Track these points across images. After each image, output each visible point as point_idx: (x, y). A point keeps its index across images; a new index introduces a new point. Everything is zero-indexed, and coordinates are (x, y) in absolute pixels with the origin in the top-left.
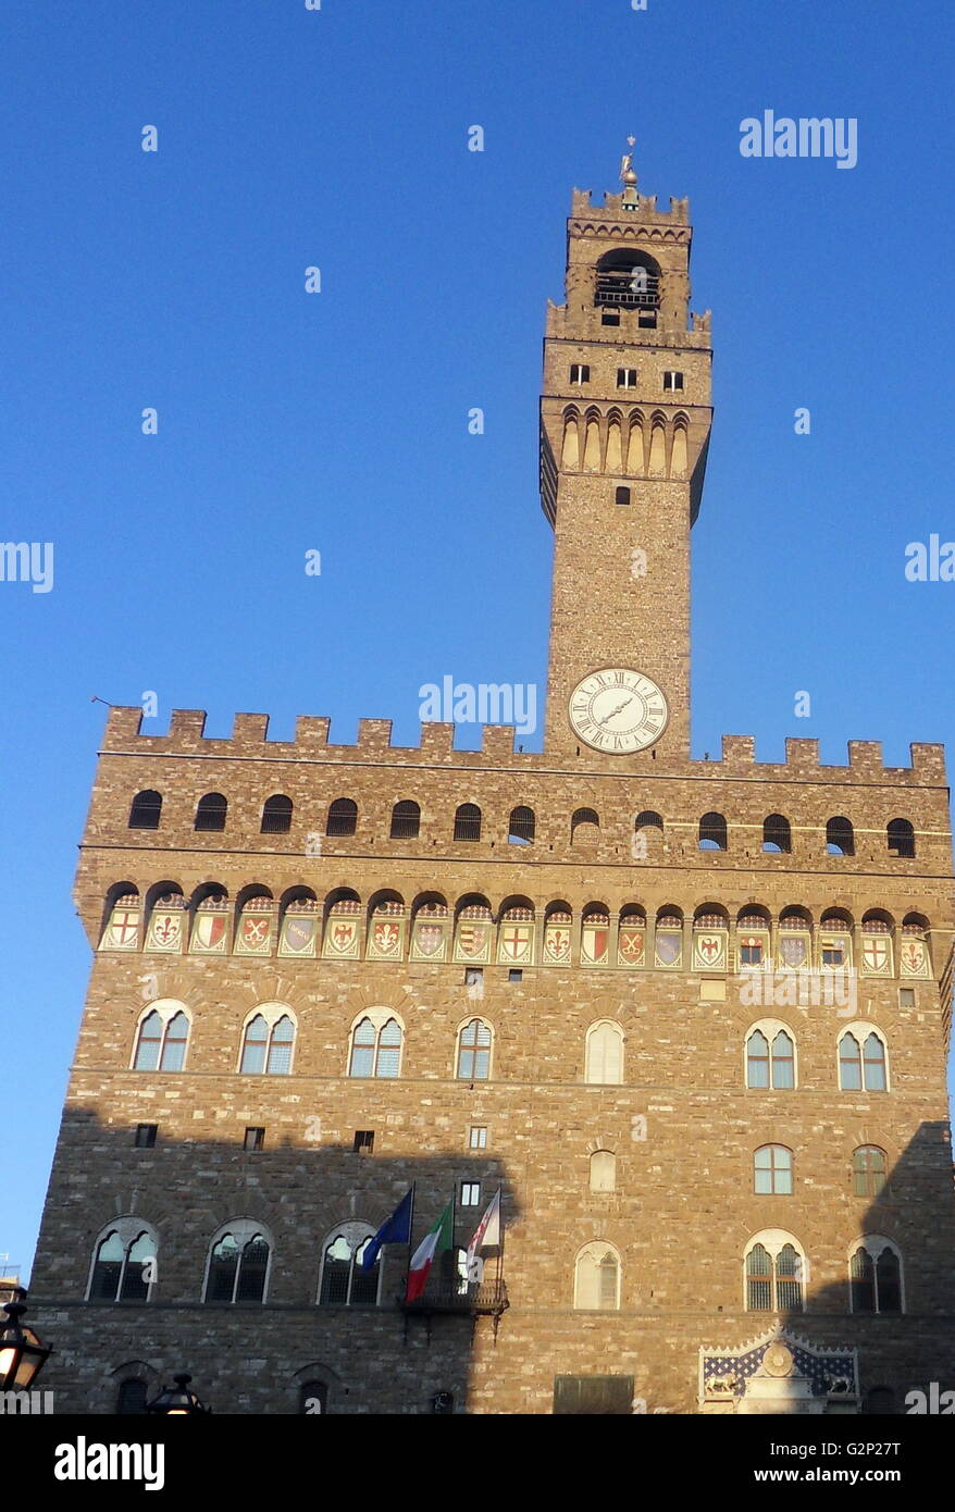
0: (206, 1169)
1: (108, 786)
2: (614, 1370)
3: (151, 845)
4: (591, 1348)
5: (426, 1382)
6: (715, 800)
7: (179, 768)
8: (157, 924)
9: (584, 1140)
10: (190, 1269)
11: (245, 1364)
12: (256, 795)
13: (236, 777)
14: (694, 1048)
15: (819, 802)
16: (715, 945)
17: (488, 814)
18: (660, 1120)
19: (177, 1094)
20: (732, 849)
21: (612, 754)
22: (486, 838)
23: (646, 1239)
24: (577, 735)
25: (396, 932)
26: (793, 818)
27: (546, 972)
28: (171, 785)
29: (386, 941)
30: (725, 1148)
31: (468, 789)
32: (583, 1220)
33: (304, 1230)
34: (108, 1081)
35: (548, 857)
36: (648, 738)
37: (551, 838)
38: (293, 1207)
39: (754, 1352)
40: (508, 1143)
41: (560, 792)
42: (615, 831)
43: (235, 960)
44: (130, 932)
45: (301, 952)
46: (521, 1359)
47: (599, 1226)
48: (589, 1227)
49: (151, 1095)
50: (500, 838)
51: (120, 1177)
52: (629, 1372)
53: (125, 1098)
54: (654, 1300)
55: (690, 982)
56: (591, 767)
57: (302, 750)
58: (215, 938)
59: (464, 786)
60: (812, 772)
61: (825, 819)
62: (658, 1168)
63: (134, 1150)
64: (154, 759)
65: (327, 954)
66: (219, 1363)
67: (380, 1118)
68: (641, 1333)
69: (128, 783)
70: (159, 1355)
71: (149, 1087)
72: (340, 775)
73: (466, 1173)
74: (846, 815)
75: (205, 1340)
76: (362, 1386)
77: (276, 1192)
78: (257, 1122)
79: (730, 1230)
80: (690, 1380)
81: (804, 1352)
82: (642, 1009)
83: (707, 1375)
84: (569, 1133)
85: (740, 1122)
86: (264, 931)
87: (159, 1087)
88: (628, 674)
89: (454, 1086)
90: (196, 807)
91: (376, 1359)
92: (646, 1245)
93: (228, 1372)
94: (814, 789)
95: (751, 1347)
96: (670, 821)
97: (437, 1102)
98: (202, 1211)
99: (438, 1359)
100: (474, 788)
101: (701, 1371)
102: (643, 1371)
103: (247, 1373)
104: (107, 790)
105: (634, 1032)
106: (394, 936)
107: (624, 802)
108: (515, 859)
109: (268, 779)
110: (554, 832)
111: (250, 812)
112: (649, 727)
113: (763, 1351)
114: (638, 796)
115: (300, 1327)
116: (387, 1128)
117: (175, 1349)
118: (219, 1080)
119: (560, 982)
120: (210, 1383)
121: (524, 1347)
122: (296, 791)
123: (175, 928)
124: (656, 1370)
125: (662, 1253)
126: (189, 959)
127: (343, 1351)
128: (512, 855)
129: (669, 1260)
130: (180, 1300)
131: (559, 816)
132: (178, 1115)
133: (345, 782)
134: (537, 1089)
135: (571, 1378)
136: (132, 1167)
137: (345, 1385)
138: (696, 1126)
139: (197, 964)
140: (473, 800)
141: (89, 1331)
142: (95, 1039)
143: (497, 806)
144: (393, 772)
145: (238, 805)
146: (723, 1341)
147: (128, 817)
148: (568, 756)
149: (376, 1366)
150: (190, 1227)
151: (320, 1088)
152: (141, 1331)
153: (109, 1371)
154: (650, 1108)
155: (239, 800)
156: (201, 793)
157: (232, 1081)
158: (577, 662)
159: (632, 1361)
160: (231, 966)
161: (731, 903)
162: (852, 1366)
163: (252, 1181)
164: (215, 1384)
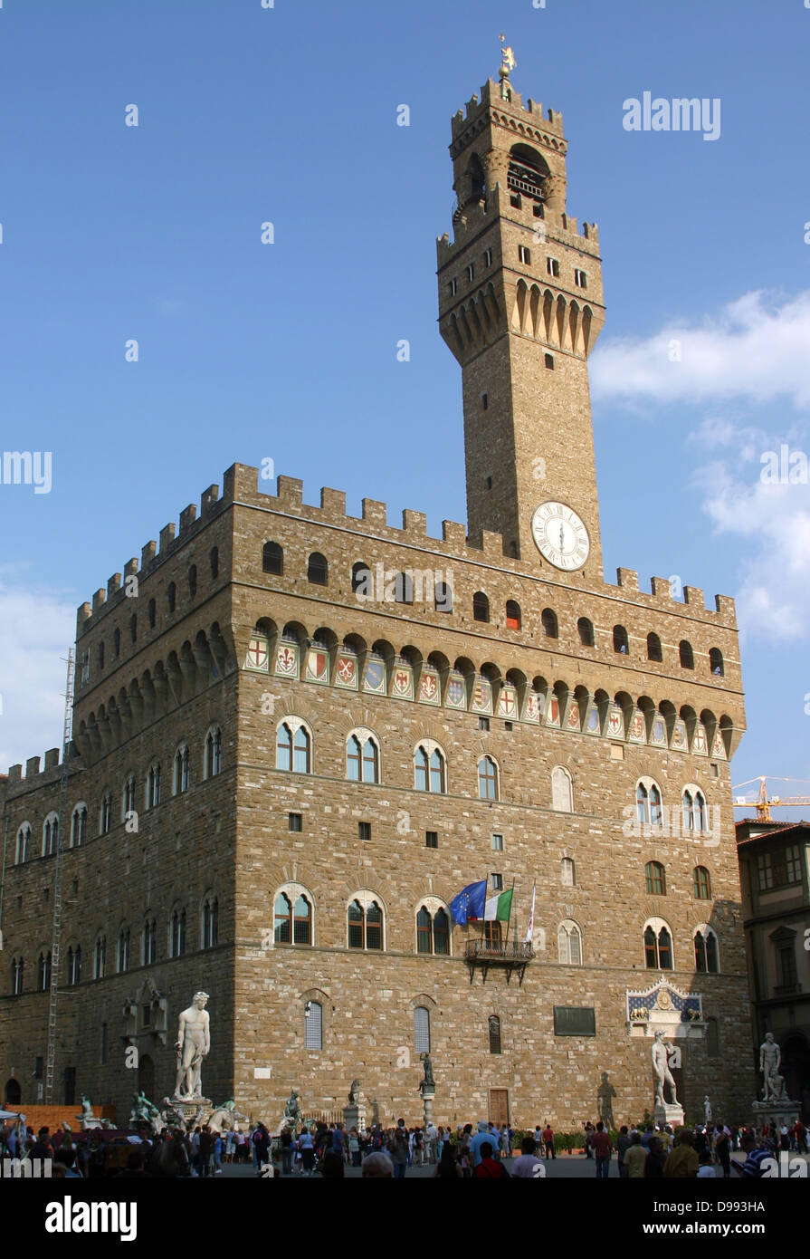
0: (338, 851)
1: (244, 533)
2: (584, 1003)
3: (281, 590)
4: (571, 989)
5: (485, 1009)
6: (620, 616)
7: (292, 526)
8: (280, 654)
9: (557, 850)
10: (339, 924)
11: (380, 993)
12: (346, 559)
13: (330, 543)
14: (610, 792)
15: (673, 628)
16: (617, 721)
17: (493, 603)
18: (597, 840)
19: (311, 792)
20: (632, 654)
21: (561, 570)
22: (494, 621)
23: (595, 920)
24: (539, 551)
25: (435, 683)
26: (663, 637)
27: (526, 727)
28: (287, 540)
29: (429, 689)
30: (630, 862)
31: (479, 581)
32: (561, 904)
33: (404, 901)
34: (264, 777)
35: (532, 644)
36: (580, 562)
37: (531, 627)
38: (394, 883)
39: (651, 994)
40: (515, 848)
41: (533, 593)
42: (567, 630)
43: (334, 690)
44: (262, 657)
45: (376, 690)
46: (535, 995)
47: (570, 910)
48: (564, 910)
49: (294, 791)
50: (502, 622)
51: (284, 852)
52: (591, 1005)
53: (279, 792)
54: (601, 959)
55: (606, 745)
56: (549, 577)
57: (372, 528)
58: (320, 671)
59: (476, 578)
60: (670, 605)
61: (678, 641)
62: (597, 873)
63: (290, 832)
64: (273, 516)
65: (394, 694)
66: (365, 992)
67: (440, 823)
68: (596, 980)
69: (258, 533)
70: (327, 985)
71: (292, 785)
72: (399, 554)
73: (494, 868)
74: (688, 640)
75: (354, 975)
76: (450, 1010)
77: (383, 872)
78: (365, 819)
79: (636, 916)
80: (621, 1010)
81: (676, 995)
82: (581, 761)
83: (630, 1008)
84: (548, 844)
85: (637, 845)
86: (351, 669)
87: (299, 786)
88: (565, 508)
89: (480, 804)
90: (307, 562)
91: (456, 993)
92: (594, 923)
93: (371, 998)
94: (671, 617)
95: (652, 990)
96: (597, 627)
97: (472, 815)
98: (340, 882)
99: (490, 993)
100: (483, 580)
101: (628, 1005)
102: (598, 1005)
103: (382, 999)
104: (243, 536)
105: (578, 777)
106: (433, 686)
107: (570, 608)
108: (512, 641)
109: (352, 548)
110: (533, 623)
111: (344, 572)
112: (579, 552)
113: (657, 994)
114: (578, 605)
115: (410, 969)
116: (445, 832)
117: (337, 981)
118: (337, 784)
119: (535, 735)
120: (361, 1005)
121: (535, 987)
122: (372, 562)
123: (291, 658)
124: (604, 1005)
125: (602, 929)
126: (305, 686)
127: (436, 986)
128: (510, 637)
129: (607, 934)
130: (335, 946)
131: (533, 612)
132: (314, 809)
133: (402, 560)
134: (528, 811)
135: (563, 1008)
136: (290, 845)
137: (440, 1010)
138: (614, 846)
139: (311, 690)
140: (483, 590)
141: (280, 965)
142: (251, 742)
143: (498, 597)
144: (432, 557)
145: (335, 566)
146: (636, 987)
147: (261, 562)
148: (535, 566)
149: (456, 997)
150: (334, 893)
151: (401, 797)
152: (314, 967)
153: (298, 995)
154: (590, 831)
155: (335, 562)
156: (309, 551)
157: (345, 786)
158: (533, 492)
159: (592, 998)
160: (333, 695)
161: (633, 693)
162: (698, 1005)
163: (368, 862)
164: (364, 1006)
